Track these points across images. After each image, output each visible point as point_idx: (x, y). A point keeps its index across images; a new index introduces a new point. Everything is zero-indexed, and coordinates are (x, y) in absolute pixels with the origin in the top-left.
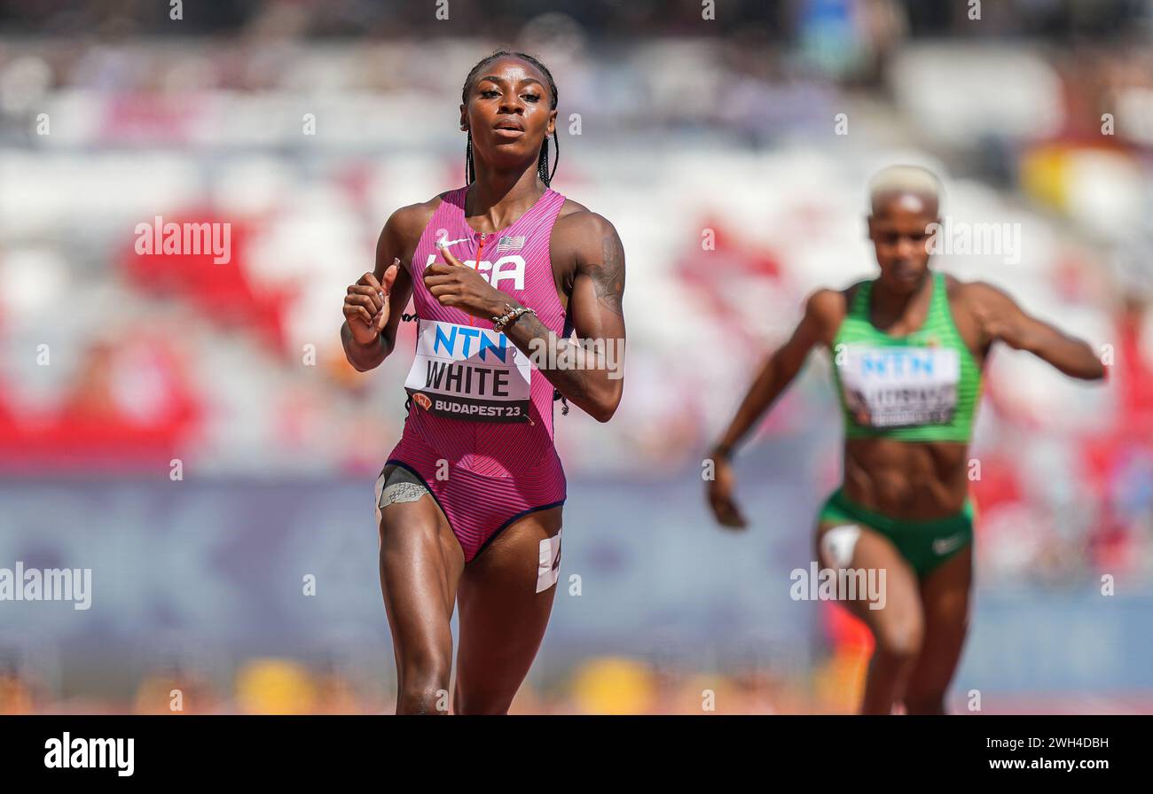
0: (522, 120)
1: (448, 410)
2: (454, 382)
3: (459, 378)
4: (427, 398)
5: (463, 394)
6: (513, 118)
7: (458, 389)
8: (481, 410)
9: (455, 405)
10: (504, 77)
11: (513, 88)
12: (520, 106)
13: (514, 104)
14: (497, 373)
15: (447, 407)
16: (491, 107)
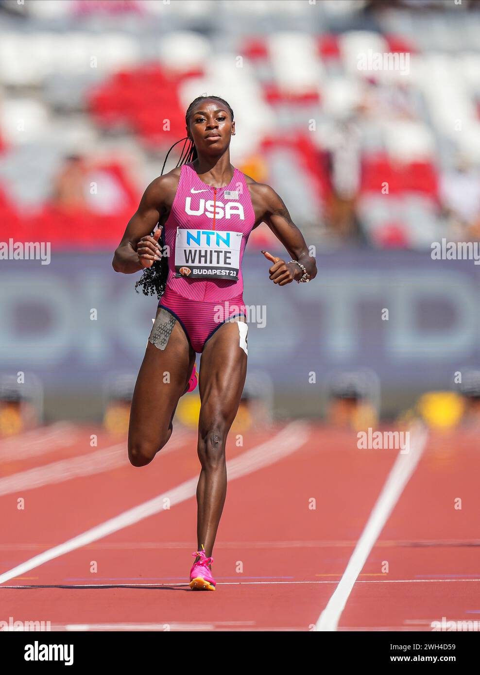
0: (218, 131)
1: (201, 273)
2: (203, 259)
3: (205, 256)
4: (188, 269)
5: (208, 264)
6: (214, 131)
7: (206, 262)
8: (218, 272)
9: (204, 270)
10: (205, 111)
11: (211, 116)
12: (217, 125)
13: (213, 124)
14: (226, 252)
15: (200, 272)
16: (202, 127)
